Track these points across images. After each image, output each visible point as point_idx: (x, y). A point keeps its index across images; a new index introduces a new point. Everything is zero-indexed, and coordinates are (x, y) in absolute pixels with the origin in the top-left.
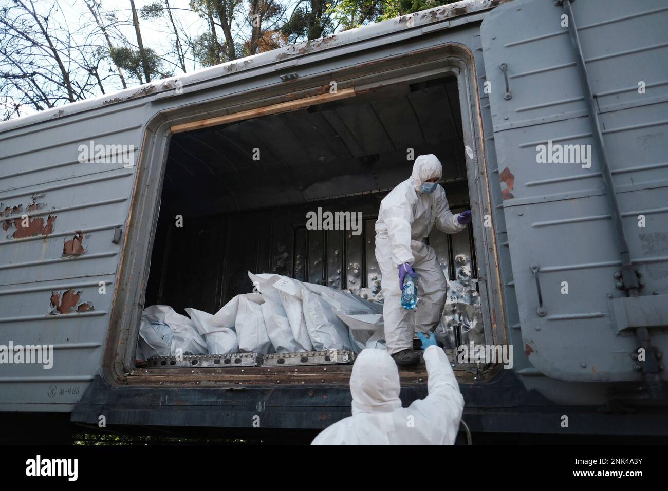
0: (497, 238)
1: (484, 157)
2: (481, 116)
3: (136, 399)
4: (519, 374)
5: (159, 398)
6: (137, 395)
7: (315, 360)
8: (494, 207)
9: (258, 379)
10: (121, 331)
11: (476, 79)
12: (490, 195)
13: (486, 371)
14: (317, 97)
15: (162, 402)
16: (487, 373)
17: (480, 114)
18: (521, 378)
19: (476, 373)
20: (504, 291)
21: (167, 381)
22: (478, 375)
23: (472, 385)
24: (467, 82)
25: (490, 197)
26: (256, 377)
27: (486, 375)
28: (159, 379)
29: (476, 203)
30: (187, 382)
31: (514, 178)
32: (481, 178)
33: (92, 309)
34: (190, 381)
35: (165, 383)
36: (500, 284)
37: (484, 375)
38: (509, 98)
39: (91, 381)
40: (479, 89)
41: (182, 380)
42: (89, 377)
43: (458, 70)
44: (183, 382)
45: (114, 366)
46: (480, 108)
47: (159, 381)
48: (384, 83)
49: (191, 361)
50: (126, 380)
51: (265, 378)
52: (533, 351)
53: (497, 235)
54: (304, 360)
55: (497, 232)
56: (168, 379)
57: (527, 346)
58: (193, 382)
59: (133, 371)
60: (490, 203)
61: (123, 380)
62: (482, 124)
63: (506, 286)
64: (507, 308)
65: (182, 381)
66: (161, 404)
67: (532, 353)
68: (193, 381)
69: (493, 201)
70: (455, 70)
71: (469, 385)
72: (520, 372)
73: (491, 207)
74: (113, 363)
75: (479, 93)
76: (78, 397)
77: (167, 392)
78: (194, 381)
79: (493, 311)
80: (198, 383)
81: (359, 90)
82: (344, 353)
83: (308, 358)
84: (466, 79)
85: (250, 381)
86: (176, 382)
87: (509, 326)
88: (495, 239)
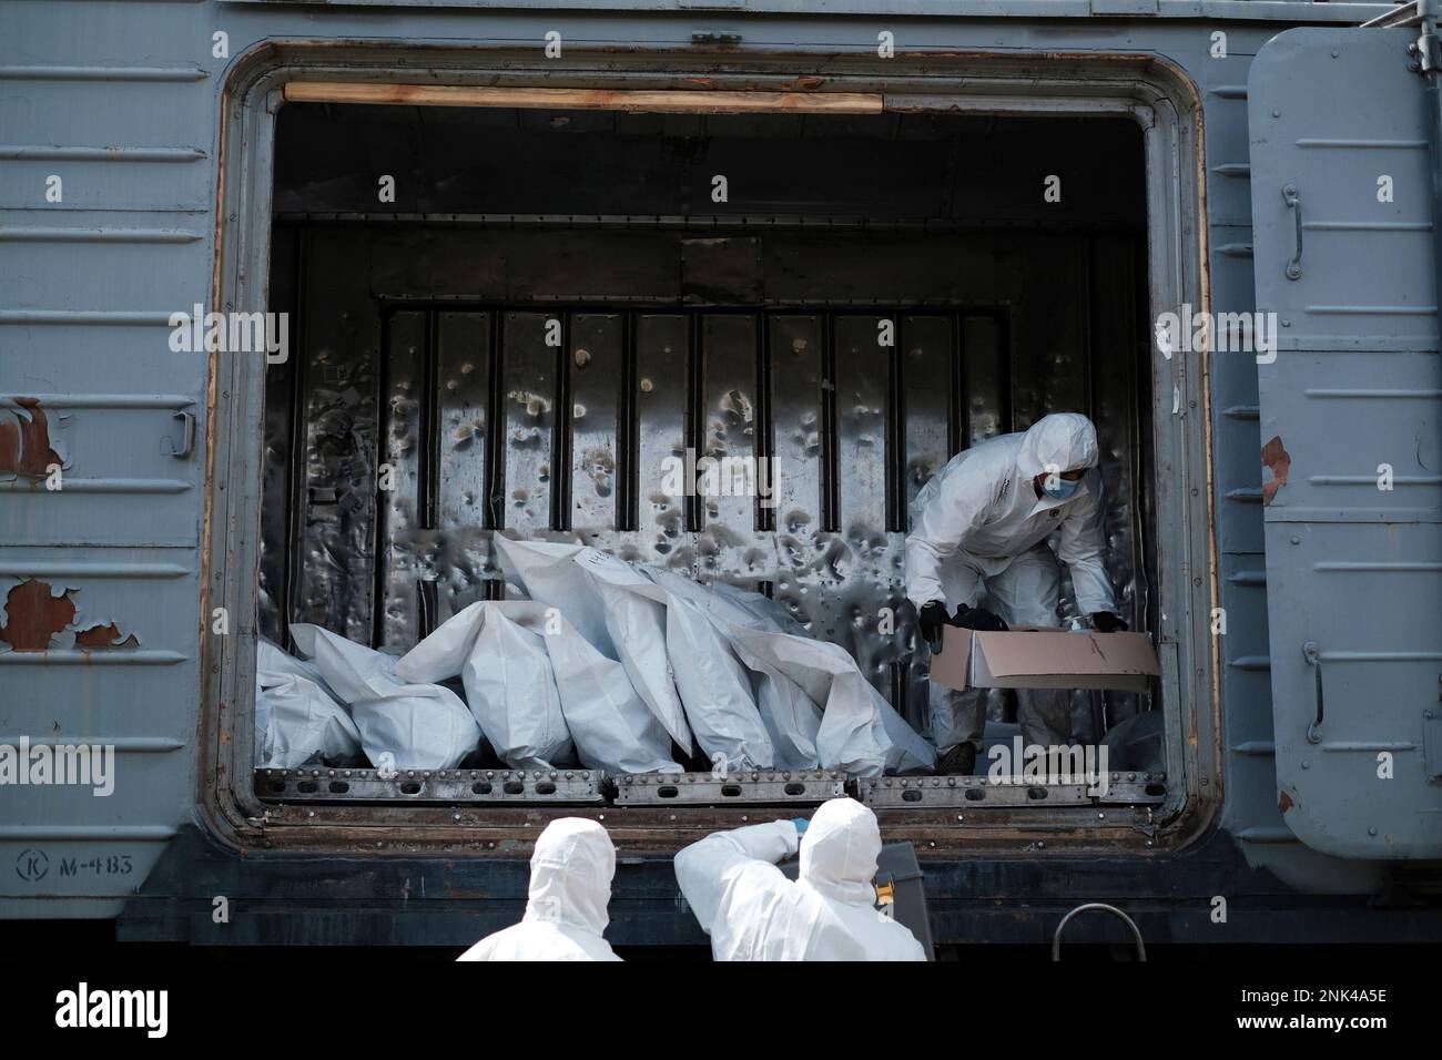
0: (1221, 564)
1: (1208, 374)
2: (1208, 270)
3: (327, 884)
4: (1239, 838)
5: (400, 882)
6: (331, 876)
7: (761, 792)
8: (1220, 495)
9: (658, 837)
10: (221, 707)
11: (1204, 169)
12: (1212, 465)
13: (1168, 829)
14: (775, 99)
15: (409, 891)
16: (1170, 834)
17: (1207, 264)
18: (1242, 846)
19: (1151, 835)
20: (1225, 676)
21: (399, 841)
22: (1154, 836)
23: (1151, 858)
24: (1175, 162)
25: (1212, 469)
26: (652, 833)
27: (1171, 837)
28: (370, 835)
29: (1169, 468)
30: (457, 842)
31: (1289, 462)
32: (1190, 415)
33: (132, 642)
34: (466, 842)
35: (391, 845)
36: (1218, 662)
37: (1166, 838)
38: (1293, 278)
39: (170, 839)
40: (1209, 199)
41: (441, 837)
42: (164, 830)
43: (1151, 115)
44: (448, 843)
45: (217, 799)
46: (1207, 249)
47: (373, 841)
48: (966, 104)
49: (398, 784)
50: (263, 836)
51: (675, 837)
52: (1292, 805)
53: (1221, 558)
54: (730, 791)
55: (1221, 550)
56: (396, 835)
57: (1284, 795)
58: (477, 844)
59: (267, 813)
60: (1212, 484)
61: (254, 836)
62: (1209, 293)
63: (1231, 666)
64: (1227, 711)
65: (442, 841)
66: (406, 897)
67: (1290, 808)
68: (475, 841)
69: (1219, 482)
70: (1143, 113)
71: (1145, 858)
72: (1242, 834)
73: (1212, 493)
74: (212, 791)
75: (1209, 211)
76: (133, 880)
77: (416, 867)
78: (480, 841)
79: (1193, 712)
80: (491, 845)
81: (895, 106)
82: (835, 777)
83: (742, 786)
84: (1175, 153)
85: (636, 842)
86: (424, 843)
87: (1228, 747)
88: (1216, 565)
